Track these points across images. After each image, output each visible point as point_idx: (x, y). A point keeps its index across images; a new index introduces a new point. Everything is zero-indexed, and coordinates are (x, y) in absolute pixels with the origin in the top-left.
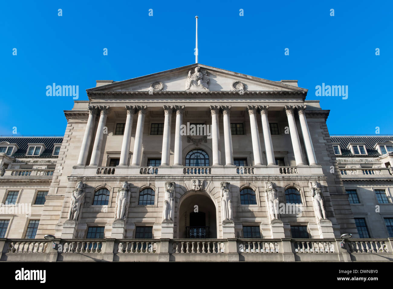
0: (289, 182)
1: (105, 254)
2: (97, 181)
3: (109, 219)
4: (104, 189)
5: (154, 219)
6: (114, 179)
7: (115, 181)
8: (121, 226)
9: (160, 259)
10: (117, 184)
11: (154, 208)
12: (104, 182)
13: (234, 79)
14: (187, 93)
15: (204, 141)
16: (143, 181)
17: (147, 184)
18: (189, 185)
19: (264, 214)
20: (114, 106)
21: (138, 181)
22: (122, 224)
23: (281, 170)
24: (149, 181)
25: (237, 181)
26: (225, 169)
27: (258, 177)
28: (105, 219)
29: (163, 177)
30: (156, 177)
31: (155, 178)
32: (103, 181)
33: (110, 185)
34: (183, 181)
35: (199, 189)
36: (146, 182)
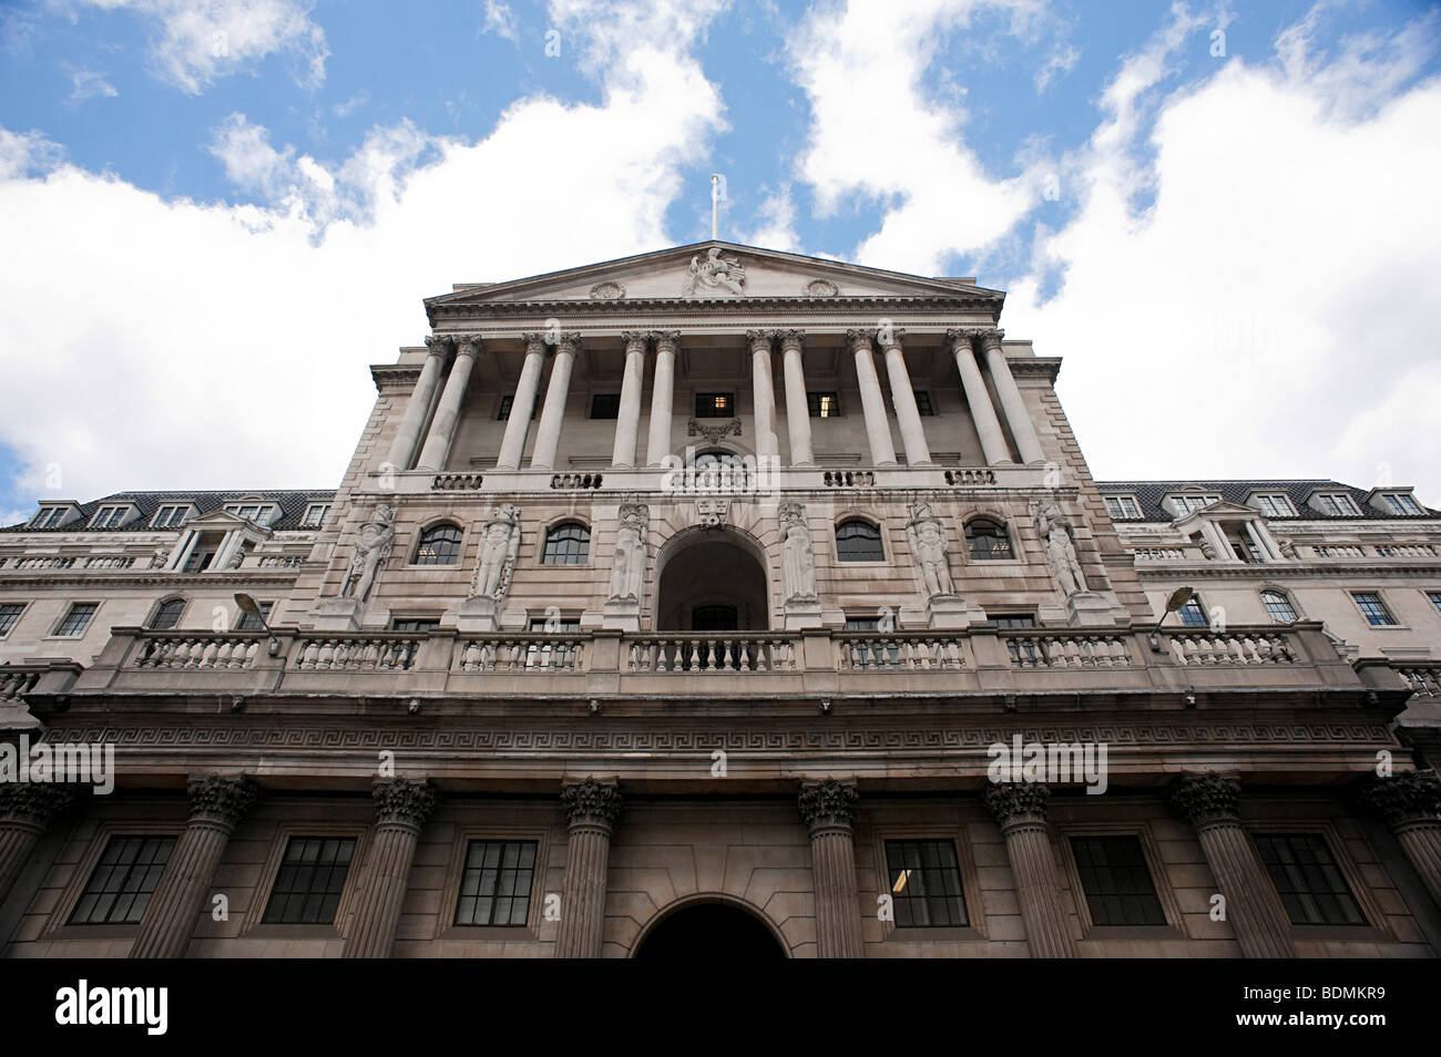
0: (973, 504)
1: (422, 670)
2: (428, 505)
3: (455, 600)
4: (446, 524)
5: (586, 599)
6: (479, 501)
7: (482, 504)
8: (484, 613)
9: (590, 685)
10: (486, 512)
11: (584, 572)
12: (449, 509)
13: (809, 274)
14: (685, 302)
15: (732, 432)
16: (560, 504)
17: (570, 512)
18: (688, 514)
19: (908, 586)
20: (494, 337)
21: (545, 504)
22: (488, 608)
23: (948, 475)
24: (576, 504)
25: (826, 502)
26: (793, 474)
27: (885, 493)
28: (442, 600)
29: (616, 495)
30: (593, 493)
31: (592, 497)
32: (446, 505)
33: (462, 515)
34: (673, 504)
35: (715, 523)
36: (567, 507)
